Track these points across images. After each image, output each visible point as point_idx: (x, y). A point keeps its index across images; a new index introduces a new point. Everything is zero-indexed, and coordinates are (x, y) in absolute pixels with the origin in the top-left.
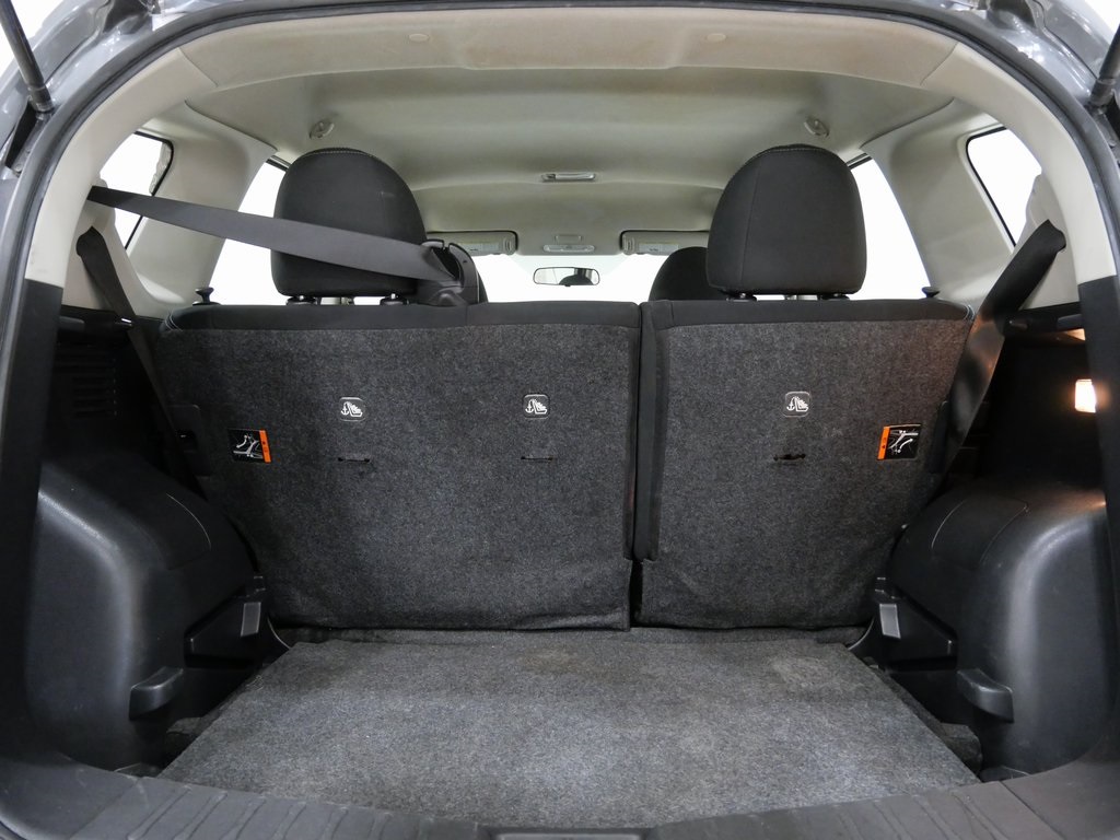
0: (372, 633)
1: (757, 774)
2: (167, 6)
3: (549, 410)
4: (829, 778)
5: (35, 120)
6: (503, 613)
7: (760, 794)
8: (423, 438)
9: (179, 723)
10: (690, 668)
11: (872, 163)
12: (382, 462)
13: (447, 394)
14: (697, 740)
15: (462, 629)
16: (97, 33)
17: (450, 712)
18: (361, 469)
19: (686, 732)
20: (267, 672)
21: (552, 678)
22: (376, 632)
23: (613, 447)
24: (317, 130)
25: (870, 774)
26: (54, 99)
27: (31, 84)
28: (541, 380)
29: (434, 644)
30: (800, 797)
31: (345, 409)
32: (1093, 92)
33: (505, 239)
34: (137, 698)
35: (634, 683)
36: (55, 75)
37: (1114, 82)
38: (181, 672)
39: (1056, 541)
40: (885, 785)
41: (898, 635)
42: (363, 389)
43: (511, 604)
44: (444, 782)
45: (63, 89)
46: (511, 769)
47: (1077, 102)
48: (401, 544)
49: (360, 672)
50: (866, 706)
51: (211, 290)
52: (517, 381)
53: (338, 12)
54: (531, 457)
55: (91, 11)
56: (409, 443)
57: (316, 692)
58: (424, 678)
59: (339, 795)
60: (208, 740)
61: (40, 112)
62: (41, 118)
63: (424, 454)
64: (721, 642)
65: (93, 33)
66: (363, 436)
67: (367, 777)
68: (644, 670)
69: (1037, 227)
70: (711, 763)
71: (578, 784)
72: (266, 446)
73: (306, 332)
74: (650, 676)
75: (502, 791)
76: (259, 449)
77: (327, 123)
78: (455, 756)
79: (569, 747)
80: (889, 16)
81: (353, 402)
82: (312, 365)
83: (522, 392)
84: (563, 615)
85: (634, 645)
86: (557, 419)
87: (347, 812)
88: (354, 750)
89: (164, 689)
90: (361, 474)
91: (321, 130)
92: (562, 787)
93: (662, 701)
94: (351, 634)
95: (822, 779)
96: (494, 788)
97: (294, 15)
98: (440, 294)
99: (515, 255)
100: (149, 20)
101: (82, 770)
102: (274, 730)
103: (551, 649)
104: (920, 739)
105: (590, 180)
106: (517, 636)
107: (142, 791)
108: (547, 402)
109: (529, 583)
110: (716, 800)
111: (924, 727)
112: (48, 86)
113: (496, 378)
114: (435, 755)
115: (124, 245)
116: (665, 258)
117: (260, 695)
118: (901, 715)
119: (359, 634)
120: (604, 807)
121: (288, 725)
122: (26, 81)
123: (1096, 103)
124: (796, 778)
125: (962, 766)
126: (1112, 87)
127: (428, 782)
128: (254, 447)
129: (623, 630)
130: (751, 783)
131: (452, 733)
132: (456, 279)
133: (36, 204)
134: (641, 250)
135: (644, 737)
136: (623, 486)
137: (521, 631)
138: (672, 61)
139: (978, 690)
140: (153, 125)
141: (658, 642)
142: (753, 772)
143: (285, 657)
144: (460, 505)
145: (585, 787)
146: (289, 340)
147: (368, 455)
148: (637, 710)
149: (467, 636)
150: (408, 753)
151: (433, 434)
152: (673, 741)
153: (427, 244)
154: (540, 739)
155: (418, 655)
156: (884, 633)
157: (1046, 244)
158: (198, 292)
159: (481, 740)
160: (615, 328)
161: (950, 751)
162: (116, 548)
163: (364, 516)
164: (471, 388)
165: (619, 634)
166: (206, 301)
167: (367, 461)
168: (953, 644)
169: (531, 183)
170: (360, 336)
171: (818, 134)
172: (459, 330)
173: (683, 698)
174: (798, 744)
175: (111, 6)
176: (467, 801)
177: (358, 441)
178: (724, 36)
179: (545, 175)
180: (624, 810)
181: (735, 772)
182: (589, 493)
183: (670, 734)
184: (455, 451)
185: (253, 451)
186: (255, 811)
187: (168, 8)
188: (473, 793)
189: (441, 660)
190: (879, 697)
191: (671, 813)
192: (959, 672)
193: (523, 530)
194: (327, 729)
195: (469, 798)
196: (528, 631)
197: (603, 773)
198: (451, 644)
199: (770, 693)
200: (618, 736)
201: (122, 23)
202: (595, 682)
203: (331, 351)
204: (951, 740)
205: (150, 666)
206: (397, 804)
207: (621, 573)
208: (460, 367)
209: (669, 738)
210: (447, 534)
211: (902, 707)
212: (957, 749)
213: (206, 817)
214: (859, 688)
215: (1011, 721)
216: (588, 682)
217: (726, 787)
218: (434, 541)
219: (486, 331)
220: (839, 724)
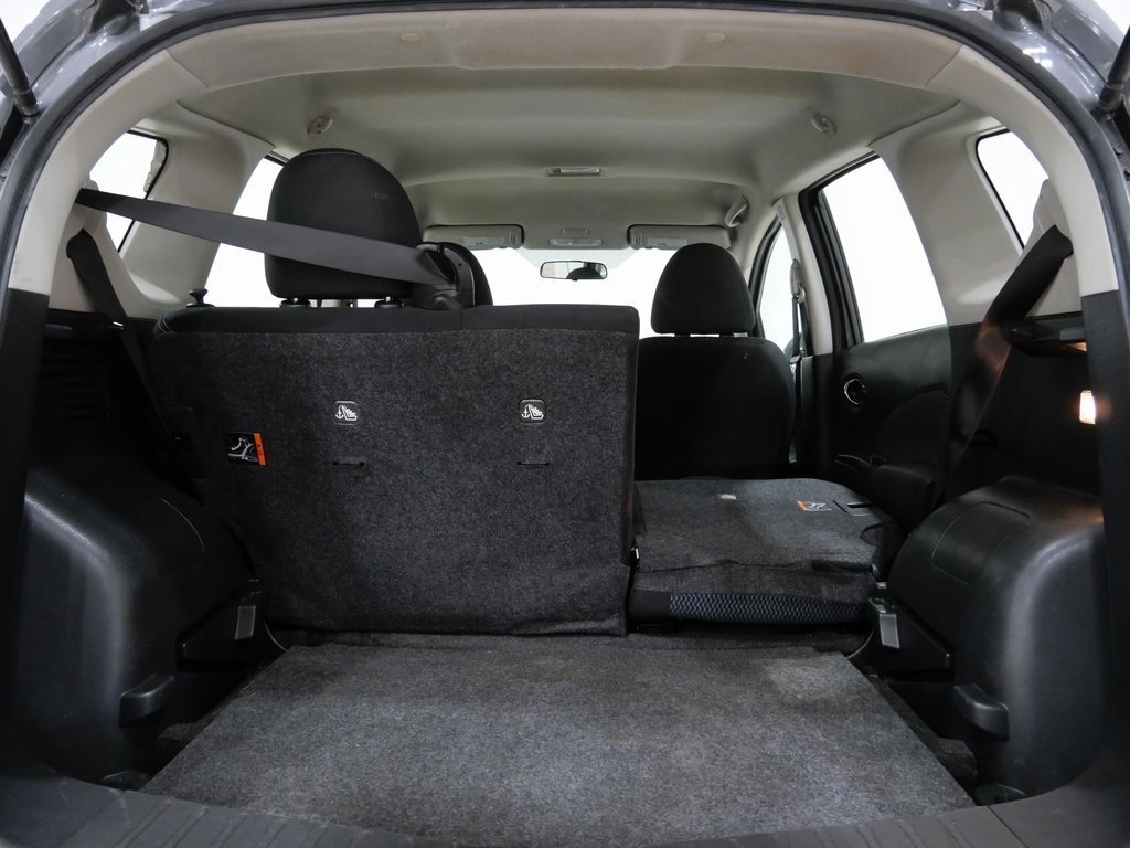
0: (369, 637)
1: (747, 790)
2: (156, 5)
3: (545, 416)
4: (819, 794)
5: (21, 123)
6: (499, 618)
7: (748, 810)
8: (419, 442)
9: (170, 729)
10: (685, 676)
11: (880, 161)
12: (377, 467)
13: (443, 398)
14: (688, 753)
15: (459, 633)
16: (83, 36)
17: (442, 721)
18: (356, 474)
19: (678, 744)
20: (260, 677)
21: (546, 686)
22: (372, 636)
23: (610, 453)
24: (316, 126)
25: (861, 791)
26: (39, 102)
27: (16, 88)
28: (537, 386)
29: (431, 648)
30: (789, 814)
31: (339, 413)
32: (1101, 98)
33: (510, 233)
34: (127, 705)
35: (628, 691)
36: (43, 78)
37: (1122, 87)
38: (172, 678)
39: (1056, 556)
40: (876, 803)
41: (898, 646)
42: (358, 393)
43: (507, 610)
44: (431, 794)
45: (49, 92)
46: (498, 781)
47: (1083, 106)
48: (397, 548)
49: (354, 678)
50: (861, 719)
51: (205, 292)
52: (513, 386)
53: (327, 13)
54: (528, 462)
55: (77, 12)
56: (404, 447)
57: (308, 698)
58: (418, 685)
59: (325, 807)
60: (198, 748)
61: (26, 116)
62: (27, 121)
63: (419, 458)
64: (719, 649)
65: (79, 35)
66: (358, 440)
67: (354, 788)
68: (640, 678)
69: (1044, 232)
70: (701, 778)
71: (566, 798)
72: (260, 449)
73: (300, 335)
74: (645, 685)
75: (489, 805)
76: (253, 452)
77: (325, 119)
78: (444, 767)
79: (559, 758)
80: (891, 18)
81: (348, 406)
82: (306, 369)
83: (518, 397)
84: (560, 620)
85: (632, 651)
86: (553, 424)
87: (327, 829)
88: (343, 760)
89: (153, 695)
90: (356, 478)
91: (319, 126)
92: (549, 801)
93: (655, 711)
94: (347, 637)
95: (812, 796)
96: (480, 801)
97: (282, 16)
98: (435, 297)
99: (522, 248)
100: (137, 20)
101: (65, 783)
102: (264, 737)
103: (547, 655)
104: (914, 754)
105: (597, 174)
106: (514, 641)
107: (124, 806)
108: (543, 408)
109: (526, 588)
110: (704, 816)
111: (919, 742)
112: (34, 89)
113: (492, 383)
114: (424, 766)
115: (117, 248)
116: (673, 252)
117: (252, 701)
118: (896, 730)
119: (356, 638)
120: (591, 823)
121: (278, 733)
122: (11, 85)
123: (1105, 109)
124: (786, 794)
125: (955, 784)
126: (1120, 92)
127: (416, 794)
128: (249, 449)
129: (620, 636)
130: (740, 799)
131: (443, 743)
132: (451, 282)
133: (20, 211)
134: (649, 244)
135: (635, 749)
136: (620, 492)
137: (518, 635)
138: (670, 62)
139: (973, 706)
140: (146, 124)
141: (655, 649)
142: (743, 788)
143: (280, 661)
144: (455, 511)
145: (572, 801)
146: (283, 343)
147: (362, 459)
148: (630, 720)
149: (463, 641)
150: (397, 764)
151: (429, 439)
152: (665, 754)
153: (422, 247)
154: (530, 750)
155: (414, 660)
156: (884, 643)
157: (1052, 250)
158: (192, 294)
159: (471, 751)
160: (613, 334)
161: (943, 768)
162: (106, 555)
163: (359, 520)
164: (466, 392)
165: (616, 639)
166: (200, 302)
167: (362, 464)
168: (951, 659)
169: (537, 177)
170: (354, 340)
171: (825, 131)
172: (455, 334)
173: (677, 708)
174: (790, 759)
175: (97, 7)
176: (453, 814)
177: (353, 444)
178: (723, 36)
179: (550, 169)
180: (610, 826)
181: (724, 787)
182: (586, 499)
183: (662, 746)
184: (450, 456)
185: (247, 454)
186: (235, 829)
187: (157, 7)
188: (460, 806)
189: (436, 665)
190: (876, 711)
191: (657, 829)
192: (956, 687)
193: (519, 534)
194: (317, 737)
195: (455, 811)
196: (526, 636)
197: (591, 787)
198: (448, 648)
199: (765, 705)
200: (609, 748)
201: (109, 24)
202: (590, 690)
203: (325, 354)
204: (946, 757)
205: (139, 674)
206: (383, 816)
207: (618, 579)
208: (455, 371)
209: (660, 750)
210: (442, 539)
211: (897, 720)
212: (950, 765)
213: (185, 835)
214: (854, 700)
215: (1006, 738)
216: (582, 691)
217: (714, 803)
218: (429, 545)
219: (481, 335)
220: (832, 737)
